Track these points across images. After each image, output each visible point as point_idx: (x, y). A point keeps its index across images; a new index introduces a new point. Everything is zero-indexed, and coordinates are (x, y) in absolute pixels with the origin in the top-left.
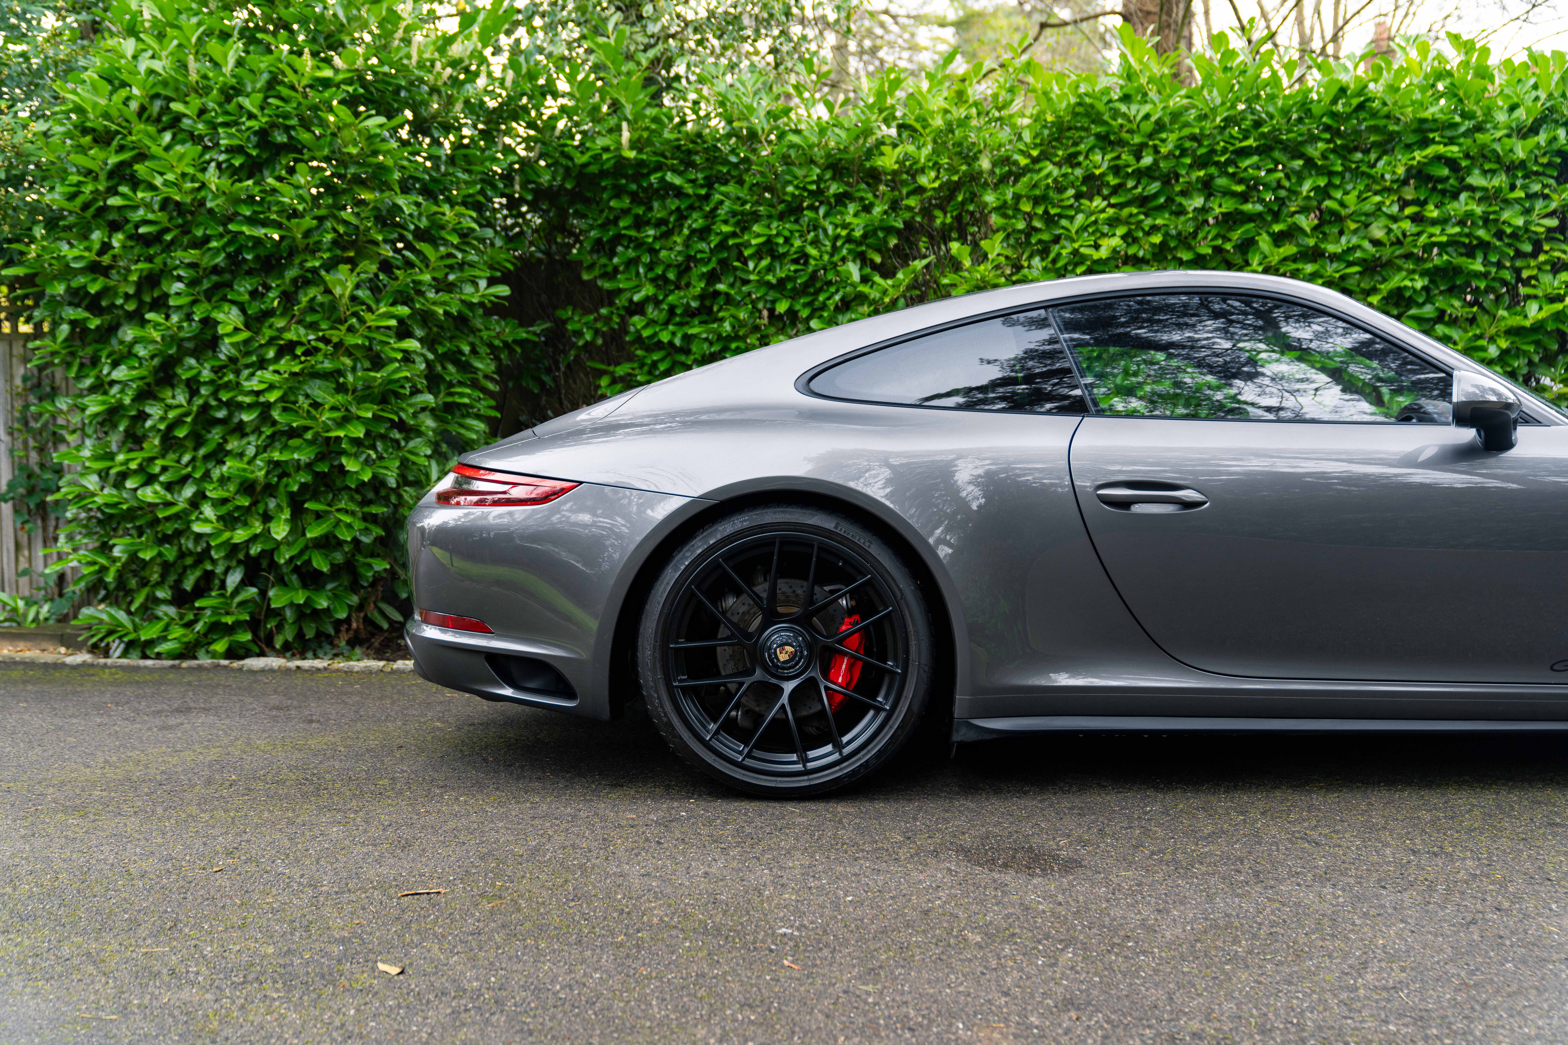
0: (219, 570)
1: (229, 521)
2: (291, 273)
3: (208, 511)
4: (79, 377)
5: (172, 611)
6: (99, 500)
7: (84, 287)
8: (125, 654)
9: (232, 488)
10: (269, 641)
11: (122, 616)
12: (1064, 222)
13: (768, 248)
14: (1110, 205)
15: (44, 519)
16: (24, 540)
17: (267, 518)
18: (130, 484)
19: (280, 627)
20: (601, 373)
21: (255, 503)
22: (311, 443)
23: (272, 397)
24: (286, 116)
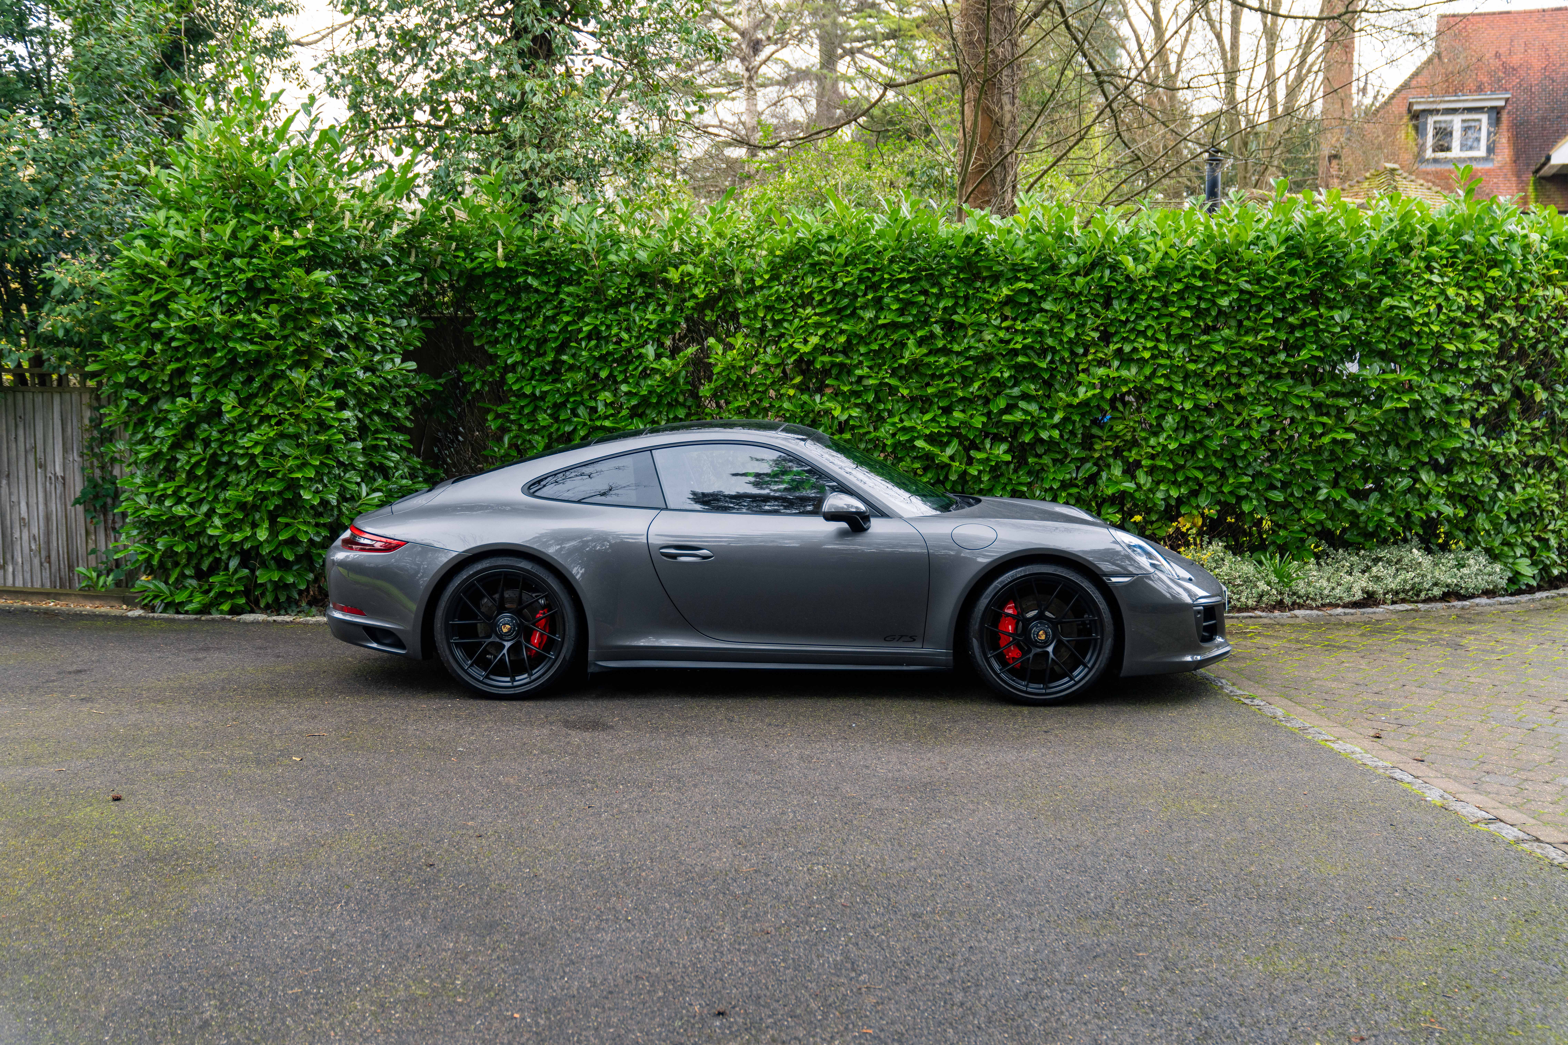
0: (224, 557)
1: (230, 527)
2: (268, 372)
3: (217, 521)
4: (134, 434)
5: (194, 582)
6: (147, 513)
7: (137, 378)
8: (164, 611)
9: (232, 506)
10: (257, 603)
11: (162, 586)
12: (786, 325)
13: (594, 334)
14: (816, 314)
15: (105, 515)
16: (91, 528)
17: (254, 525)
18: (168, 503)
19: (263, 594)
20: (489, 411)
21: (246, 515)
22: (282, 480)
23: (257, 451)
24: (264, 270)
